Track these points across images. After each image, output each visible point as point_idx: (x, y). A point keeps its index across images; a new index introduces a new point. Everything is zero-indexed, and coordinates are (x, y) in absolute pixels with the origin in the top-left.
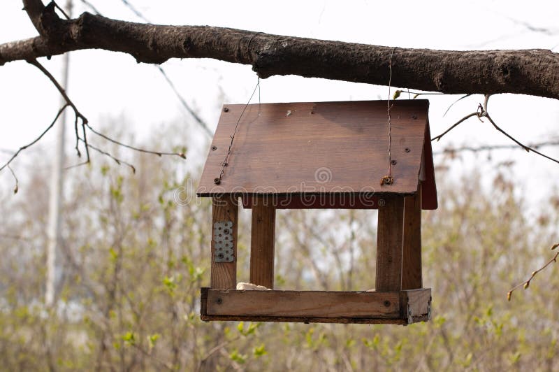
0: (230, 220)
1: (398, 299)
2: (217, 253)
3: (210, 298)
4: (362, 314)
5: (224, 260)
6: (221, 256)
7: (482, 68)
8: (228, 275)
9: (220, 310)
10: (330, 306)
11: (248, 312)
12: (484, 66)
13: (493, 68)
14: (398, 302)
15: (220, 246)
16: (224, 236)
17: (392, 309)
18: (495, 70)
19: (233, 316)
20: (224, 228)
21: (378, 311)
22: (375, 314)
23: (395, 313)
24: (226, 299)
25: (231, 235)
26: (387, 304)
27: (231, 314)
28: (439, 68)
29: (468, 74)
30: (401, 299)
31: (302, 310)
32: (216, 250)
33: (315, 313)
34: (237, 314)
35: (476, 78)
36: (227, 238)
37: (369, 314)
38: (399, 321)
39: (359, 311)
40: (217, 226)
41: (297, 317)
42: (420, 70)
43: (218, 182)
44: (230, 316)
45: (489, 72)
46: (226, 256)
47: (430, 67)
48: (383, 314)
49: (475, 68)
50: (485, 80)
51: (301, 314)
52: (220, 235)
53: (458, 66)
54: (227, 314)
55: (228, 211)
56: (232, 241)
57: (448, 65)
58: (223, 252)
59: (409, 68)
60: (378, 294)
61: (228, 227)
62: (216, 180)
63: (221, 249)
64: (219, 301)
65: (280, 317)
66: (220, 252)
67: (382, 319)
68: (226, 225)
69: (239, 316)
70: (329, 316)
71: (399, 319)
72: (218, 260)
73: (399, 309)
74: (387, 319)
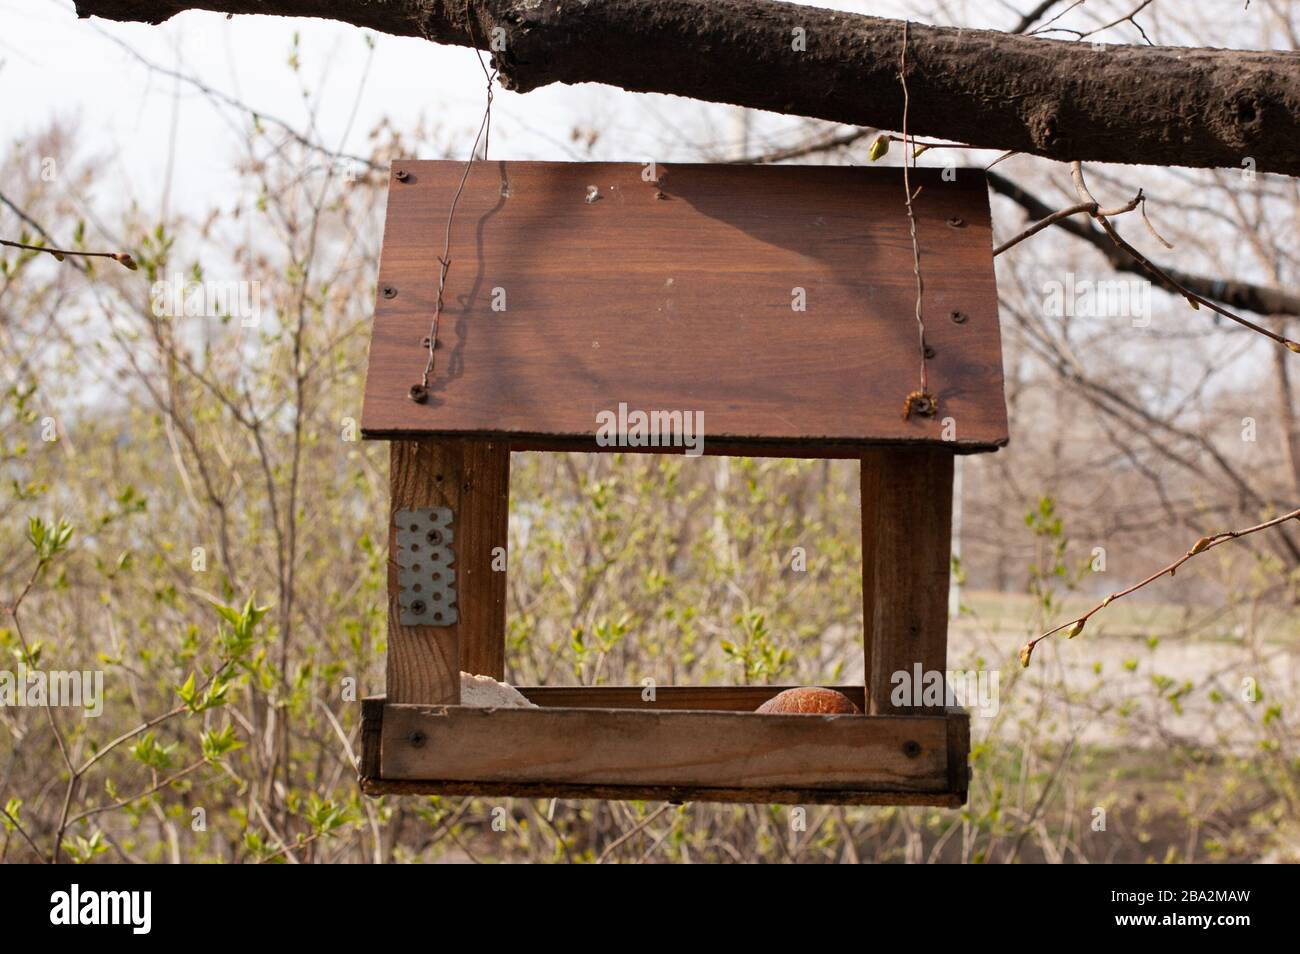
0: (444, 502)
1: (944, 738)
2: (407, 600)
3: (388, 731)
4: (842, 778)
5: (428, 618)
6: (418, 607)
7: (1174, 100)
8: (441, 663)
9: (421, 764)
10: (748, 756)
11: (506, 773)
12: (1182, 92)
13: (1211, 102)
14: (944, 747)
15: (416, 578)
16: (428, 550)
17: (926, 764)
18: (1215, 106)
19: (457, 782)
20: (427, 526)
21: (887, 771)
22: (877, 777)
23: (935, 775)
24: (439, 733)
25: (449, 546)
26: (912, 750)
27: (452, 776)
28: (1045, 89)
29: (1133, 112)
30: (951, 737)
31: (666, 767)
32: (403, 588)
33: (705, 774)
34: (473, 777)
35: (1157, 123)
36: (435, 557)
37: (861, 778)
38: (943, 797)
39: (830, 770)
40: (406, 518)
41: (650, 787)
42: (988, 91)
43: (421, 396)
44: (449, 782)
45: (1196, 111)
46: (433, 607)
47: (1019, 84)
48: (901, 780)
49: (1154, 98)
50: (1185, 131)
51: (663, 776)
52: (415, 548)
53: (1102, 87)
54: (439, 777)
55: (439, 478)
56: (450, 566)
57: (1074, 83)
58: (426, 595)
59: (956, 84)
60: (885, 723)
61: (440, 526)
62: (416, 390)
63: (417, 588)
64: (419, 740)
65: (600, 786)
66: (416, 596)
67: (896, 792)
68: (434, 517)
69: (476, 783)
70: (745, 782)
71: (944, 792)
72: (409, 619)
73: (945, 766)
74: (910, 793)
